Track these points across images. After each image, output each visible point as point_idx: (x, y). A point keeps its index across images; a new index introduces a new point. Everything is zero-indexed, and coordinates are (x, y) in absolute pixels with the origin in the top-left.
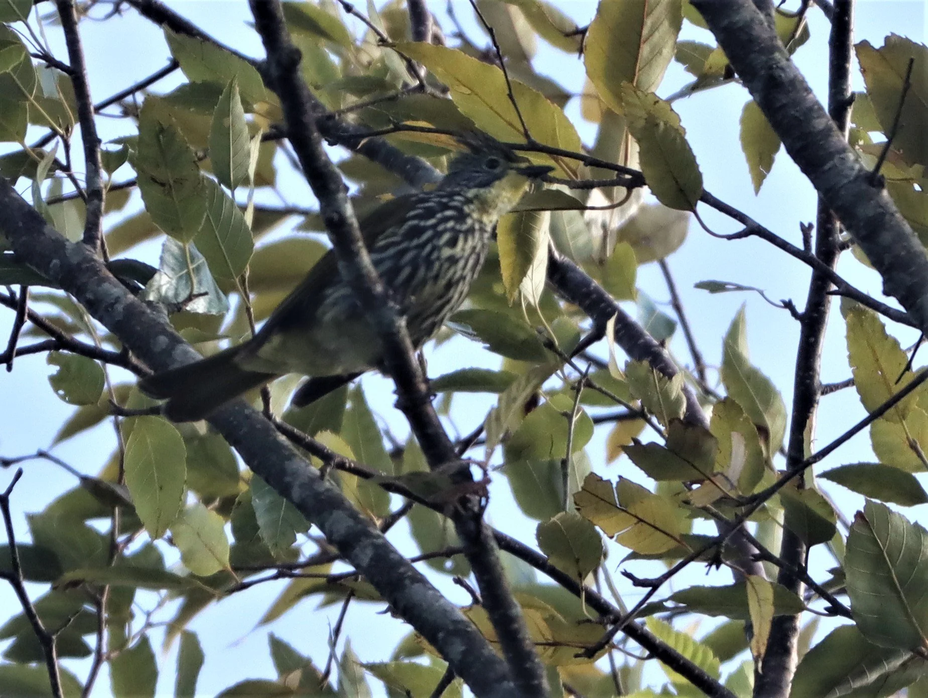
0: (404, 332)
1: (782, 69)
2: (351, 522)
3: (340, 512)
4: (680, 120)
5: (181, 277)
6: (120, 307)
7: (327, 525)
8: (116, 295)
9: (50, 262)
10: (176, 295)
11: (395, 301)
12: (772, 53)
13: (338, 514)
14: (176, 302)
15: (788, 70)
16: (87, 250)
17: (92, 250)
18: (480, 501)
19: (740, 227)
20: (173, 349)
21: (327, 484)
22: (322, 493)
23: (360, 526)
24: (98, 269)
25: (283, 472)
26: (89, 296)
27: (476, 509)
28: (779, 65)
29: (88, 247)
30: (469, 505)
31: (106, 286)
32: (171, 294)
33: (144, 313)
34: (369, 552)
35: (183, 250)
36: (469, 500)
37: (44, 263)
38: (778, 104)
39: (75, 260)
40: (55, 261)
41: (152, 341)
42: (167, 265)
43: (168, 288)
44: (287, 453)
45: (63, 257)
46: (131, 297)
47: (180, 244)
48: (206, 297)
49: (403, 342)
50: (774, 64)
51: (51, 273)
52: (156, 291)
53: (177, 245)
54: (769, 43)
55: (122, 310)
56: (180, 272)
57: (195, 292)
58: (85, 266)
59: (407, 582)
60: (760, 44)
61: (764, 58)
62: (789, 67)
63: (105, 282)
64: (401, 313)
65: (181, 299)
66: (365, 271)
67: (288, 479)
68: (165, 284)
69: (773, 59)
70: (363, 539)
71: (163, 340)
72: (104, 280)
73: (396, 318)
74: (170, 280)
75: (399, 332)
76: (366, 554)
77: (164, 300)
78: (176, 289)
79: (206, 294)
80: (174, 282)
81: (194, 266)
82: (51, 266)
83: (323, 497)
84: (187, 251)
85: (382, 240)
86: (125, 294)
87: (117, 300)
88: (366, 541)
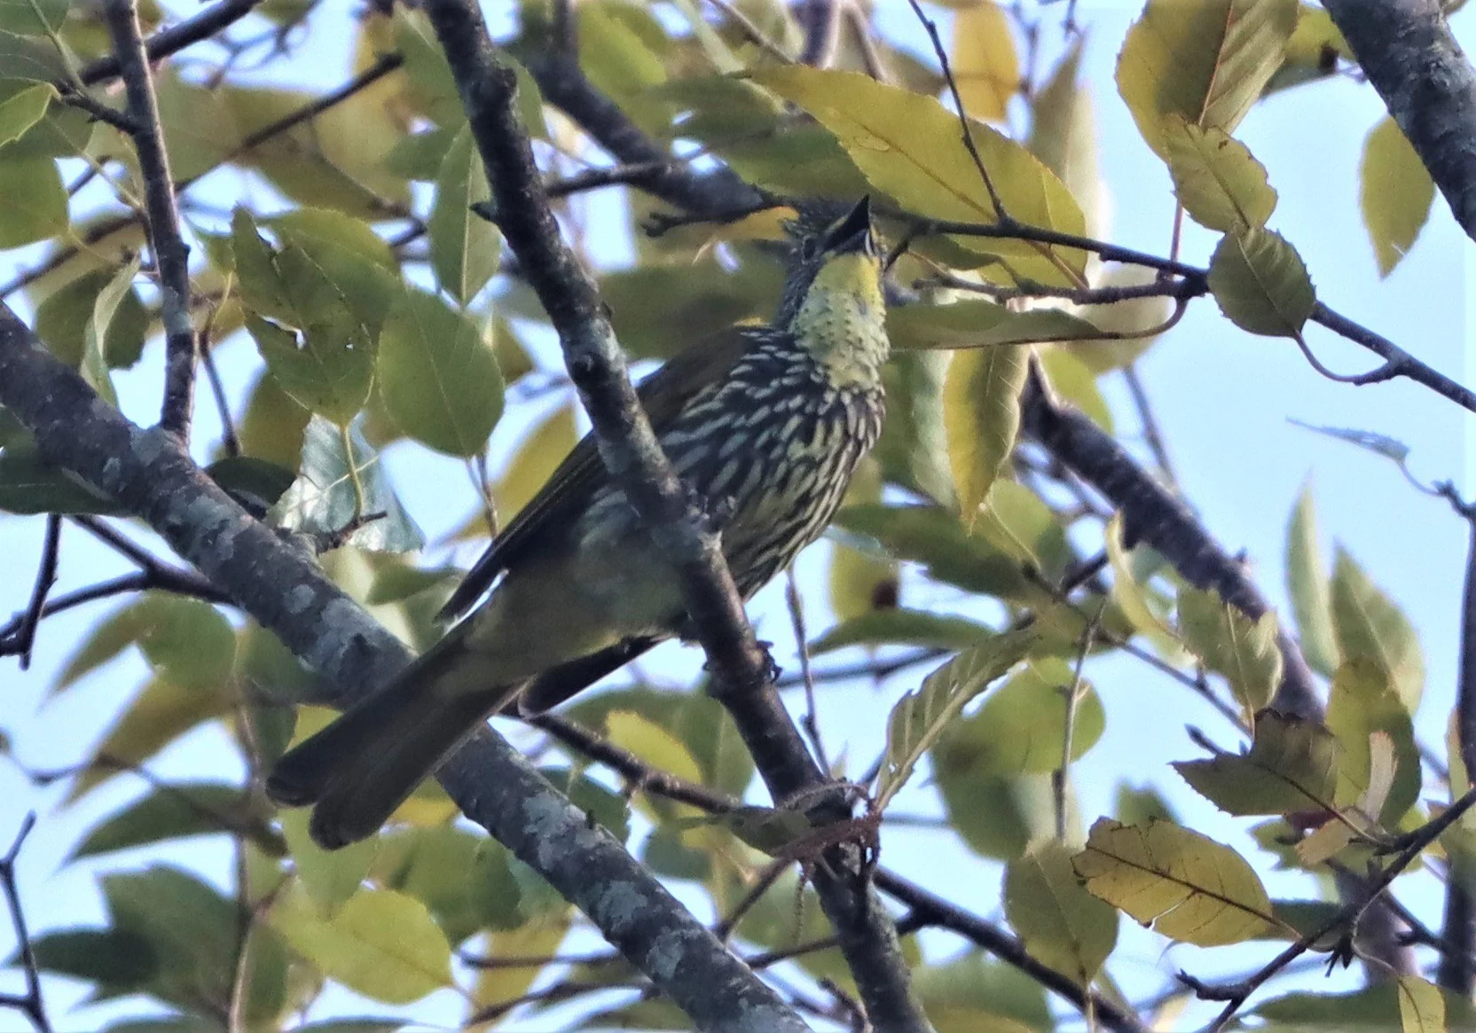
0: (719, 560)
1: (1447, 71)
2: (642, 901)
3: (623, 884)
4: (1266, 176)
5: (337, 489)
6: (228, 538)
7: (601, 907)
8: (221, 516)
9: (104, 463)
10: (331, 519)
11: (700, 505)
12: (1432, 41)
13: (619, 887)
14: (330, 530)
15: (1458, 73)
16: (169, 440)
17: (178, 440)
18: (863, 855)
19: (1377, 362)
20: (323, 608)
21: (600, 836)
22: (592, 851)
23: (659, 908)
24: (188, 472)
25: (521, 817)
26: (174, 519)
27: (857, 869)
28: (1441, 63)
29: (170, 434)
30: (845, 862)
31: (203, 501)
32: (321, 517)
33: (271, 545)
34: (677, 953)
35: (341, 440)
36: (844, 854)
37: (92, 465)
38: (1438, 133)
39: (147, 458)
40: (113, 462)
41: (286, 594)
42: (314, 466)
43: (317, 507)
44: (527, 783)
45: (126, 453)
46: (247, 519)
47: (335, 428)
48: (383, 521)
49: (718, 577)
50: (1433, 62)
51: (106, 481)
52: (296, 511)
53: (329, 431)
54: (1424, 24)
55: (232, 543)
56: (337, 478)
57: (364, 512)
58: (165, 467)
59: (744, 1003)
60: (1407, 26)
61: (1414, 51)
62: (1460, 66)
63: (200, 494)
64: (713, 528)
65: (339, 525)
66: (645, 455)
67: (529, 829)
68: (310, 500)
69: (1431, 53)
70: (664, 930)
71: (305, 593)
72: (199, 490)
73: (703, 536)
74: (319, 492)
75: (709, 561)
76: (671, 957)
77: (308, 526)
78: (331, 508)
79: (382, 515)
80: (326, 495)
81: (362, 468)
82: (106, 468)
83: (592, 858)
84: (348, 440)
85: (692, 407)
86: (238, 516)
87: (224, 524)
88: (668, 934)
